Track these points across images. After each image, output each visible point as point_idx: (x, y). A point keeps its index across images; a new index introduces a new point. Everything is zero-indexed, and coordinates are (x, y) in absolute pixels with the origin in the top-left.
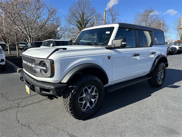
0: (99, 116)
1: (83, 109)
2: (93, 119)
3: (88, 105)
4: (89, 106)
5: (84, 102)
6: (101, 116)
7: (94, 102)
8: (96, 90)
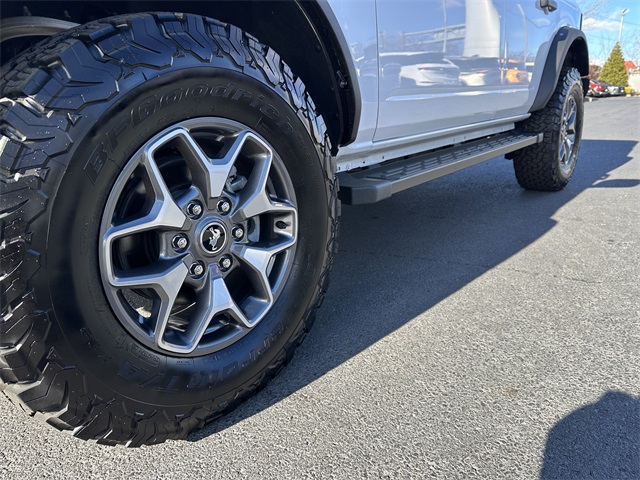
0: (316, 376)
1: (167, 346)
2: (271, 409)
3: (220, 298)
4: (223, 315)
5: (170, 283)
6: (331, 374)
7: (273, 278)
8: (273, 172)
